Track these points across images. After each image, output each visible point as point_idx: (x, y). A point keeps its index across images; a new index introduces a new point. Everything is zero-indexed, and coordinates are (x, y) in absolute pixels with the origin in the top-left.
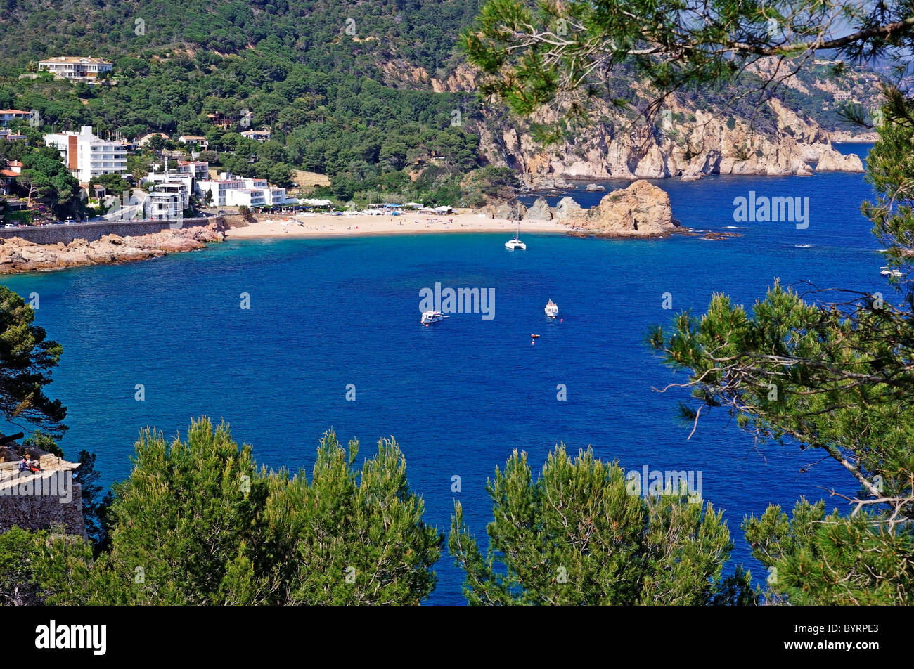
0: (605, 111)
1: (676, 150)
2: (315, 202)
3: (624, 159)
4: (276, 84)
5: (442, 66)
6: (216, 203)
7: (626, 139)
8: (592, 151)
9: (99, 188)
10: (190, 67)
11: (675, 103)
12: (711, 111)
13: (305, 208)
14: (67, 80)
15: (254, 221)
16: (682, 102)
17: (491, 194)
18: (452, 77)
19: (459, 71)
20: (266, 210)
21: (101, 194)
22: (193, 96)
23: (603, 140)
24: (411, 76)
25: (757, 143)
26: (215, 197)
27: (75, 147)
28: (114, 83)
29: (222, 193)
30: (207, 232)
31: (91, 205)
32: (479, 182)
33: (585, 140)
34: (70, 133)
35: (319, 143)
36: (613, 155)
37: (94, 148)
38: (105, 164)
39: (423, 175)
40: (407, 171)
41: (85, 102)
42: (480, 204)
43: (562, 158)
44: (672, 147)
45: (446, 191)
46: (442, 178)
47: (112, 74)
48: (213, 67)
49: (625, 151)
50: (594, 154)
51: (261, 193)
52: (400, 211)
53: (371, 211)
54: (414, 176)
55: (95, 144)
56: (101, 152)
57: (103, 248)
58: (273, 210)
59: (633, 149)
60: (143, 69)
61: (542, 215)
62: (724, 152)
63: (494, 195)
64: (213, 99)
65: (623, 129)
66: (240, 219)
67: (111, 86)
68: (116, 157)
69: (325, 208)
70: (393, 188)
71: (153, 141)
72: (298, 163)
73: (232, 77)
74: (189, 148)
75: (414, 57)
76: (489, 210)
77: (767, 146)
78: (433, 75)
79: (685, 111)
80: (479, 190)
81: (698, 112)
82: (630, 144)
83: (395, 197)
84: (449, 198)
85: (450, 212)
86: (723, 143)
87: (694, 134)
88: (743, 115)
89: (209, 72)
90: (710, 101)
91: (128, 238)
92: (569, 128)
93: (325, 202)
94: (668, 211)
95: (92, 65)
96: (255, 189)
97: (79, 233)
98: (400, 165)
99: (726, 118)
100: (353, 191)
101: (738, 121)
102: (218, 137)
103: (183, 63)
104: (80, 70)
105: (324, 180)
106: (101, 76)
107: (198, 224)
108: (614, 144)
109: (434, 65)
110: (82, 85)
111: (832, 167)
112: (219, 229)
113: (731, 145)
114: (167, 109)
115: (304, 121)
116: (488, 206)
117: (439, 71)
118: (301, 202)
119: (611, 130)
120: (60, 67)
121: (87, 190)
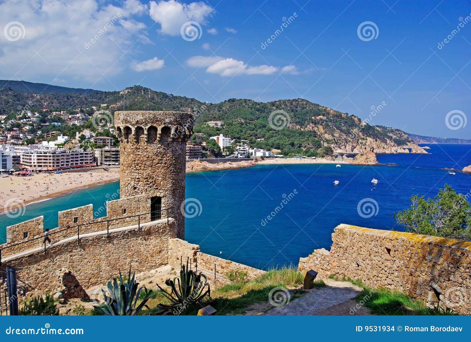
0: (345, 136)
1: (363, 147)
2: (278, 156)
3: (350, 149)
4: (264, 128)
5: (303, 125)
6: (254, 155)
7: (350, 143)
8: (342, 147)
9: (225, 150)
10: (243, 124)
11: (362, 135)
12: (371, 137)
13: (276, 157)
14: (213, 127)
15: (264, 160)
16: (364, 135)
17: (326, 154)
18: (306, 128)
19: (308, 126)
20: (267, 157)
21: (226, 151)
22: (244, 131)
23: (344, 144)
24: (296, 127)
25: (383, 145)
26: (253, 154)
27: (219, 140)
28: (225, 127)
29: (255, 153)
30: (253, 162)
31: (223, 154)
32: (322, 151)
33: (340, 144)
34: (217, 136)
35: (278, 141)
36: (347, 147)
37: (223, 140)
38: (226, 144)
39: (307, 149)
40: (302, 148)
41: (218, 132)
42: (323, 157)
43: (335, 148)
44: (362, 146)
45: (313, 153)
46: (312, 150)
47: (224, 125)
48: (248, 124)
49: (351, 147)
50: (343, 147)
51: (265, 153)
52: (301, 158)
53: (294, 158)
54: (304, 149)
55: (224, 139)
56: (225, 141)
57: (227, 165)
58: (269, 157)
59: (353, 146)
60: (232, 125)
61: (340, 159)
62: (375, 148)
63: (327, 154)
64: (249, 132)
65: (350, 141)
66: (261, 159)
67: (224, 128)
68: (229, 142)
69: (282, 157)
70: (298, 153)
71: (235, 141)
72: (272, 147)
73: (253, 126)
74: (244, 143)
75: (296, 123)
76: (326, 158)
77: (386, 146)
78: (301, 127)
79: (364, 137)
80: (323, 153)
81: (368, 138)
82: (352, 145)
83: (299, 155)
84: (314, 155)
85: (315, 159)
86: (374, 145)
87: (367, 143)
88: (379, 138)
89: (247, 125)
90: (371, 135)
91: (233, 163)
92: (336, 141)
93: (282, 156)
94: (376, 158)
95: (219, 123)
96: (264, 152)
97: (221, 161)
98: (300, 147)
99: (375, 139)
100: (288, 153)
101: (378, 140)
102: (251, 140)
103: (241, 123)
104: (216, 124)
105: (279, 151)
106: (222, 125)
107: (251, 160)
108: (347, 145)
109: (302, 125)
110: (217, 128)
111: (401, 152)
112: (256, 162)
113: (376, 146)
114: (238, 133)
115: (272, 137)
116: (325, 157)
117: (303, 126)
118: (275, 155)
119: (347, 141)
120: (211, 124)
121: (222, 150)
